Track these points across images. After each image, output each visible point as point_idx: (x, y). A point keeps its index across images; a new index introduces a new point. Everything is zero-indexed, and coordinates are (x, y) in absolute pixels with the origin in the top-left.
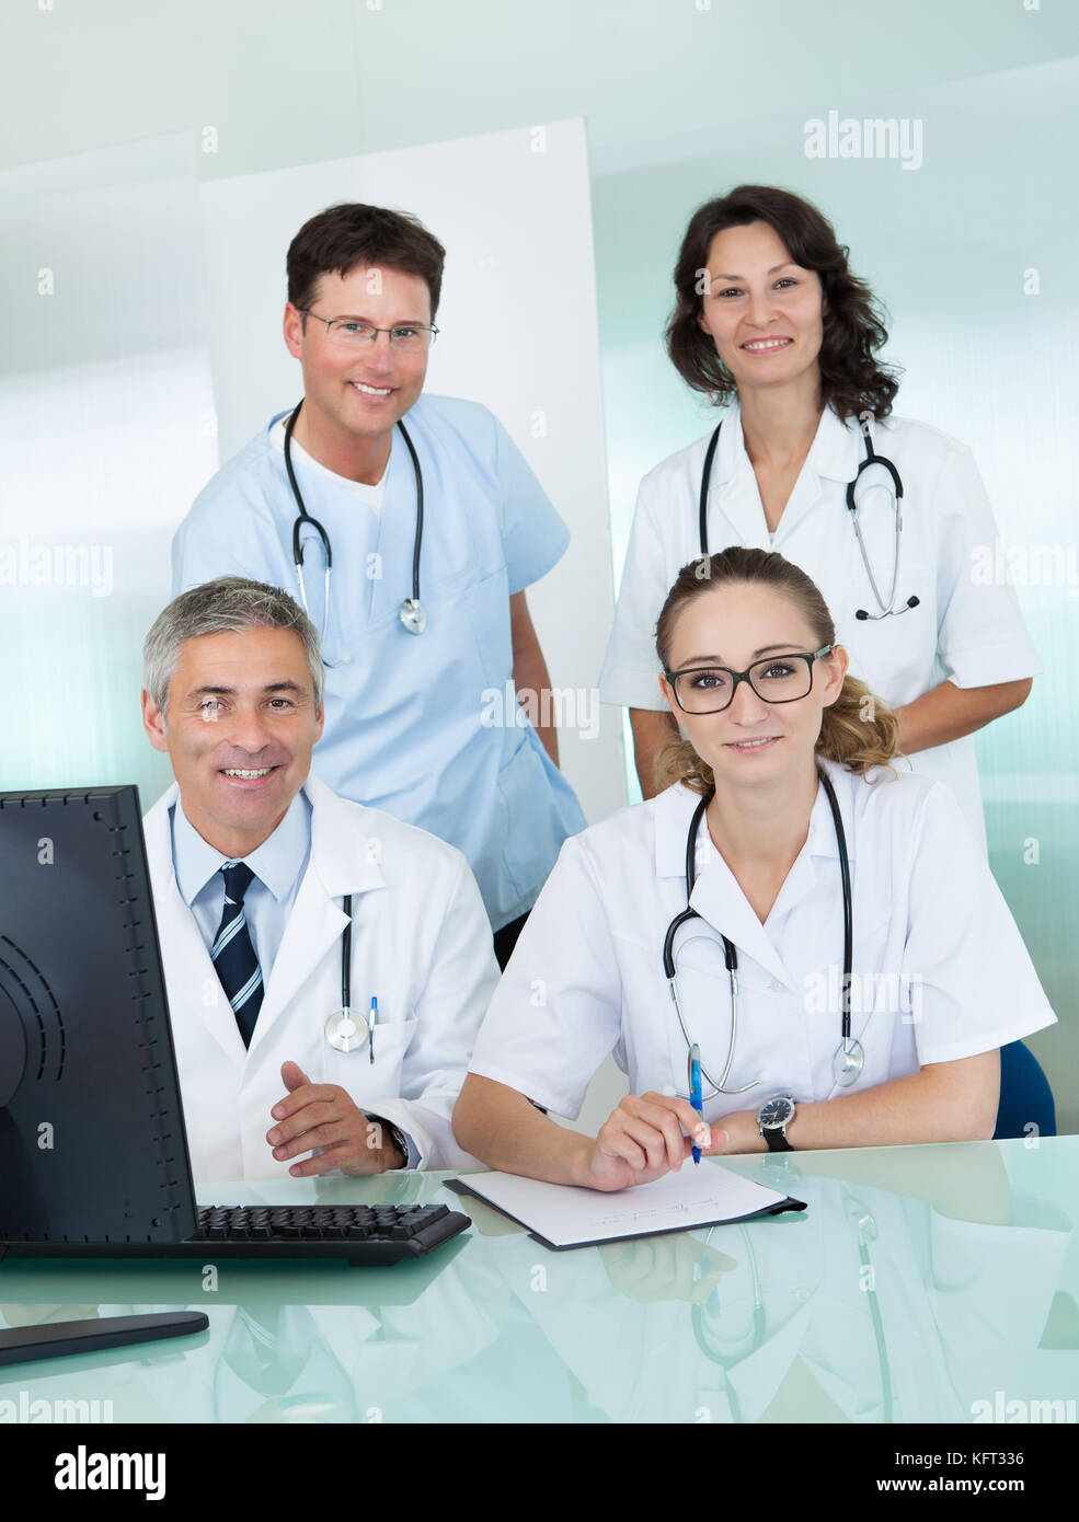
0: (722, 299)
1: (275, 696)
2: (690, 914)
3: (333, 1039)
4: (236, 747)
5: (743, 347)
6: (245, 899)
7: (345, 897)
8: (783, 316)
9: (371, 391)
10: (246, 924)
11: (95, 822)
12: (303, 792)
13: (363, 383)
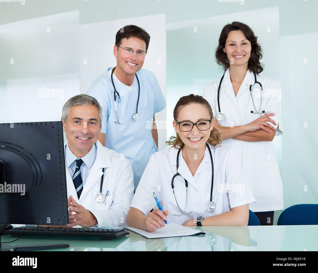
0: (231, 46)
1: (91, 122)
2: (178, 174)
3: (97, 200)
4: (81, 132)
5: (233, 56)
6: (81, 167)
7: (103, 168)
8: (244, 51)
9: (131, 64)
10: (80, 173)
11: (53, 128)
12: (95, 144)
13: (129, 62)
